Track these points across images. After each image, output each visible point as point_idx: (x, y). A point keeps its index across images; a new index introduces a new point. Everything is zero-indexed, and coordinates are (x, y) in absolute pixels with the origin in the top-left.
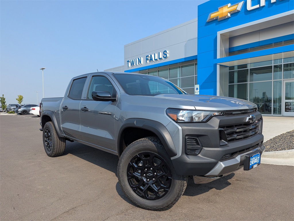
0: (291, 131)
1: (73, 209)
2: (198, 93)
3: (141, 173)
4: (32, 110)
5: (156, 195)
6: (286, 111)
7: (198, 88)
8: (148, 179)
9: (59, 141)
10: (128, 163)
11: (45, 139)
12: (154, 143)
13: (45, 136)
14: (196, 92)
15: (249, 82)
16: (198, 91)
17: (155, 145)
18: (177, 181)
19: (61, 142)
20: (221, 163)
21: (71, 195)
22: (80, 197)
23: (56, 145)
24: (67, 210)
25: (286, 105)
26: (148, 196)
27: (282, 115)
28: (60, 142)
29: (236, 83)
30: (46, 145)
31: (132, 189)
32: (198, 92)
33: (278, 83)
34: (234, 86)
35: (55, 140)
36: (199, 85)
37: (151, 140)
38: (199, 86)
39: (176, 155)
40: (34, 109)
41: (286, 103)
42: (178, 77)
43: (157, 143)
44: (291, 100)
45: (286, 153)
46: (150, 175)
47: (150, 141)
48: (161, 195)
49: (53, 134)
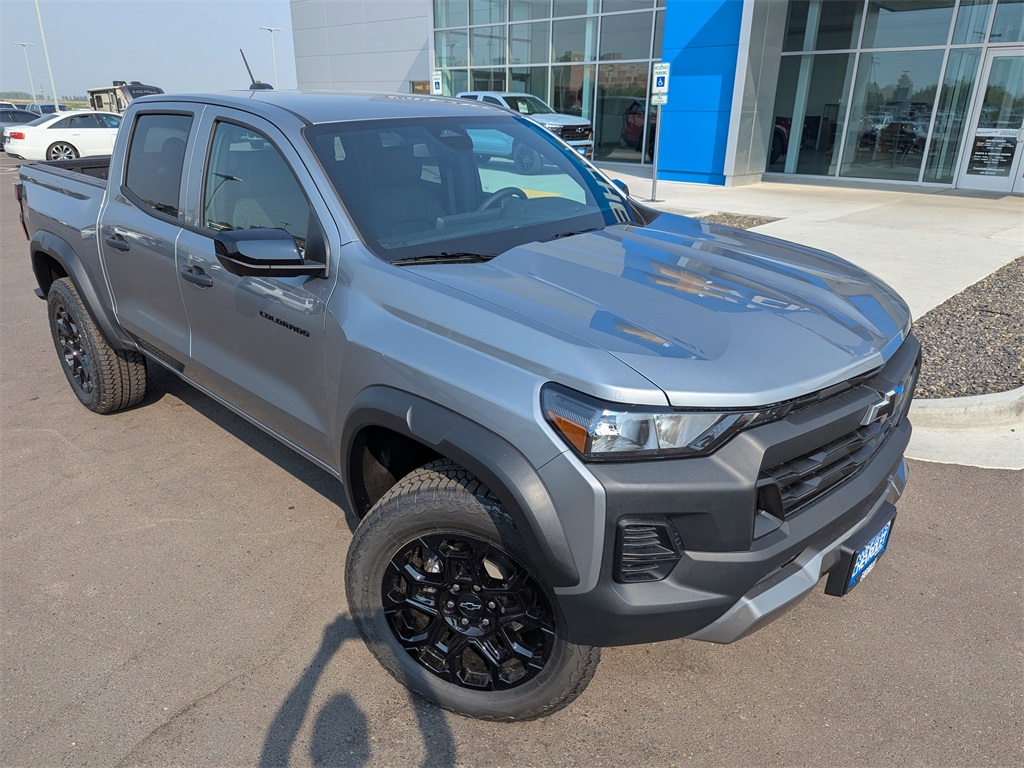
0: (982, 282)
1: (184, 711)
2: (664, 100)
3: (436, 596)
4: (12, 140)
5: (495, 677)
6: (970, 171)
7: (663, 79)
8: (465, 617)
9: (116, 361)
10: (386, 564)
11: (63, 341)
12: (489, 507)
13: (60, 331)
14: (657, 94)
15: (858, 51)
16: (665, 89)
17: (493, 517)
18: (575, 646)
19: (125, 363)
20: (749, 602)
21: (178, 631)
22: (211, 645)
23: (106, 377)
24: (164, 721)
25: (975, 149)
26: (463, 674)
27: (952, 186)
28: (123, 363)
29: (809, 50)
30: (71, 363)
31: (405, 647)
32: (663, 94)
33: (965, 55)
34: (803, 60)
35: (101, 358)
36: (668, 65)
37: (474, 494)
38: (668, 71)
39: (575, 582)
40: (19, 136)
41: (978, 139)
42: (590, 13)
43: (498, 509)
44: (1000, 130)
45: (962, 410)
46: (470, 606)
47: (472, 499)
48: (513, 678)
49: (90, 335)
